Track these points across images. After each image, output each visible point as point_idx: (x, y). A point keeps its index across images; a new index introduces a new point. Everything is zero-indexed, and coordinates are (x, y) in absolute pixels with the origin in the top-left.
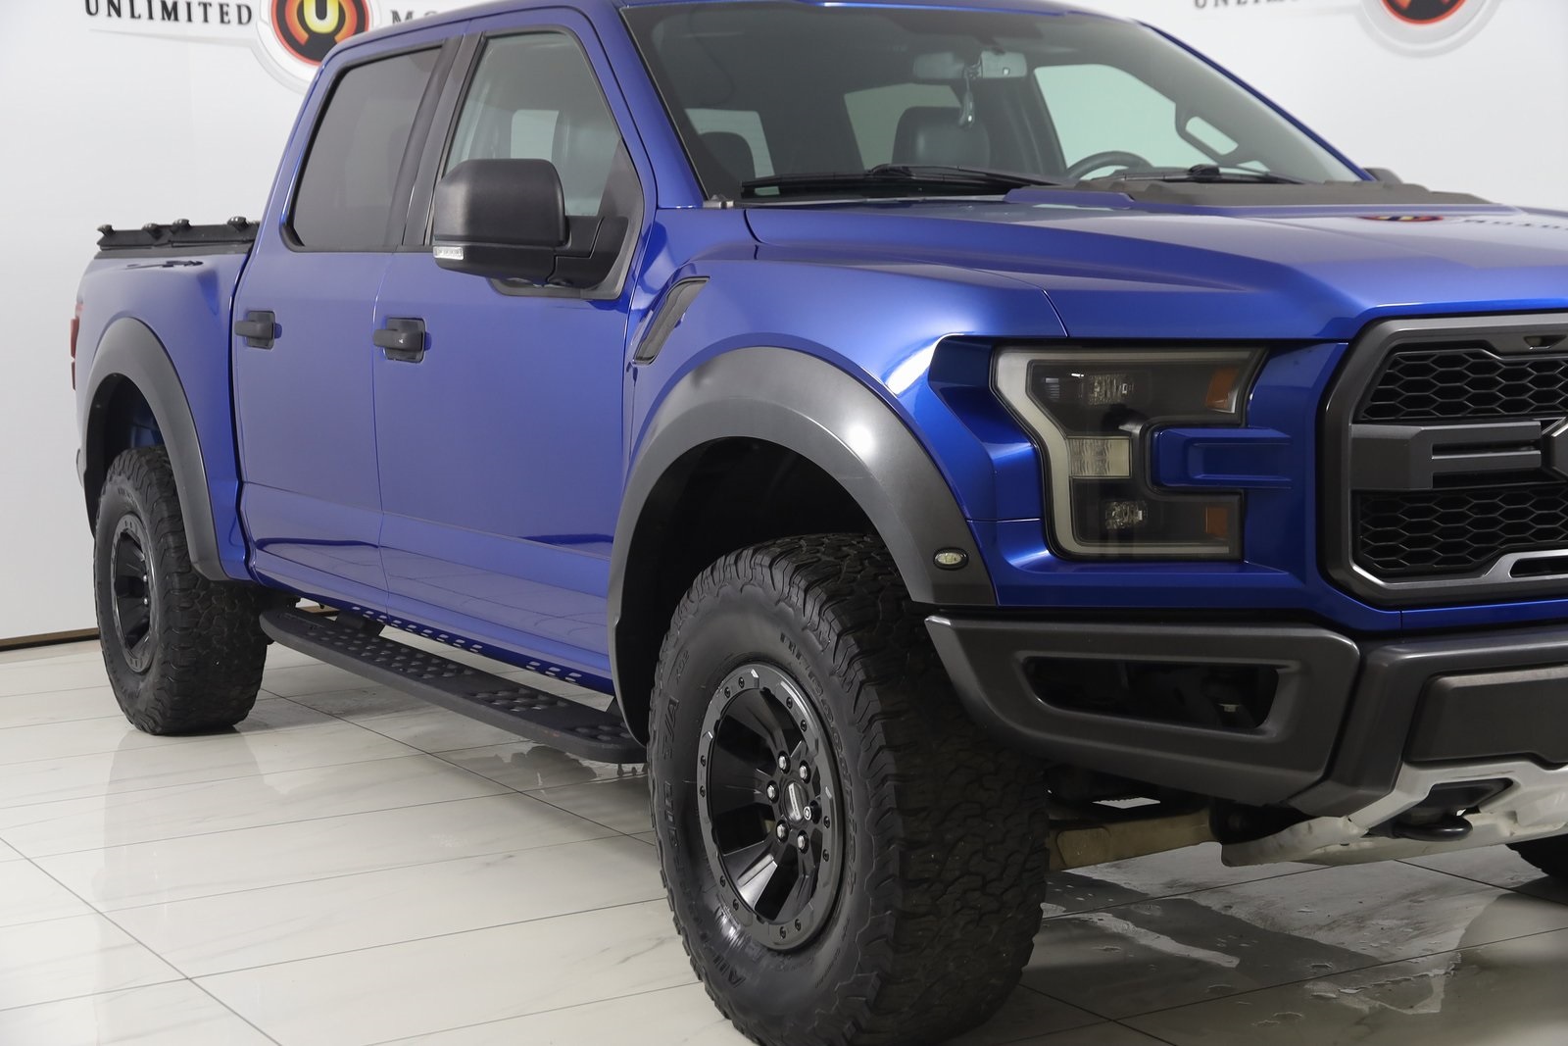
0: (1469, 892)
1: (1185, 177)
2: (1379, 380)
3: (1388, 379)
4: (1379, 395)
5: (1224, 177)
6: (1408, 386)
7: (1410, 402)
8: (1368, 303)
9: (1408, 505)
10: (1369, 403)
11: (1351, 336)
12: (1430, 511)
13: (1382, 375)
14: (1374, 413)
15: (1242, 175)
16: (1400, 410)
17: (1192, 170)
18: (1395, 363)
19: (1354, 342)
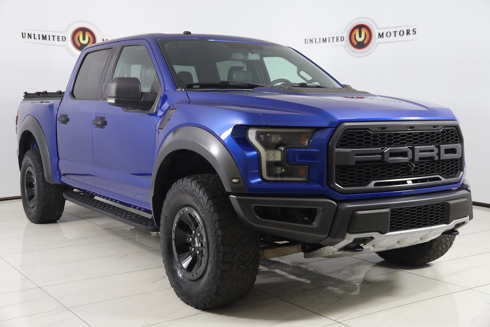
0: (366, 264)
1: (298, 86)
2: (342, 137)
3: (345, 137)
4: (342, 141)
5: (308, 86)
6: (350, 139)
7: (350, 143)
8: (340, 118)
9: (349, 169)
10: (340, 143)
11: (335, 126)
12: (354, 170)
13: (343, 136)
14: (341, 146)
15: (312, 86)
16: (347, 145)
17: (300, 84)
18: (346, 133)
19: (336, 128)
